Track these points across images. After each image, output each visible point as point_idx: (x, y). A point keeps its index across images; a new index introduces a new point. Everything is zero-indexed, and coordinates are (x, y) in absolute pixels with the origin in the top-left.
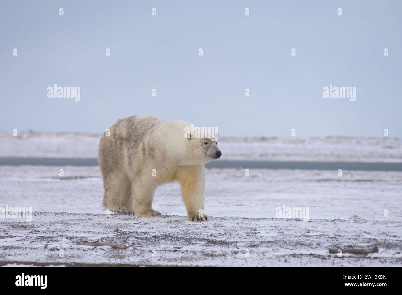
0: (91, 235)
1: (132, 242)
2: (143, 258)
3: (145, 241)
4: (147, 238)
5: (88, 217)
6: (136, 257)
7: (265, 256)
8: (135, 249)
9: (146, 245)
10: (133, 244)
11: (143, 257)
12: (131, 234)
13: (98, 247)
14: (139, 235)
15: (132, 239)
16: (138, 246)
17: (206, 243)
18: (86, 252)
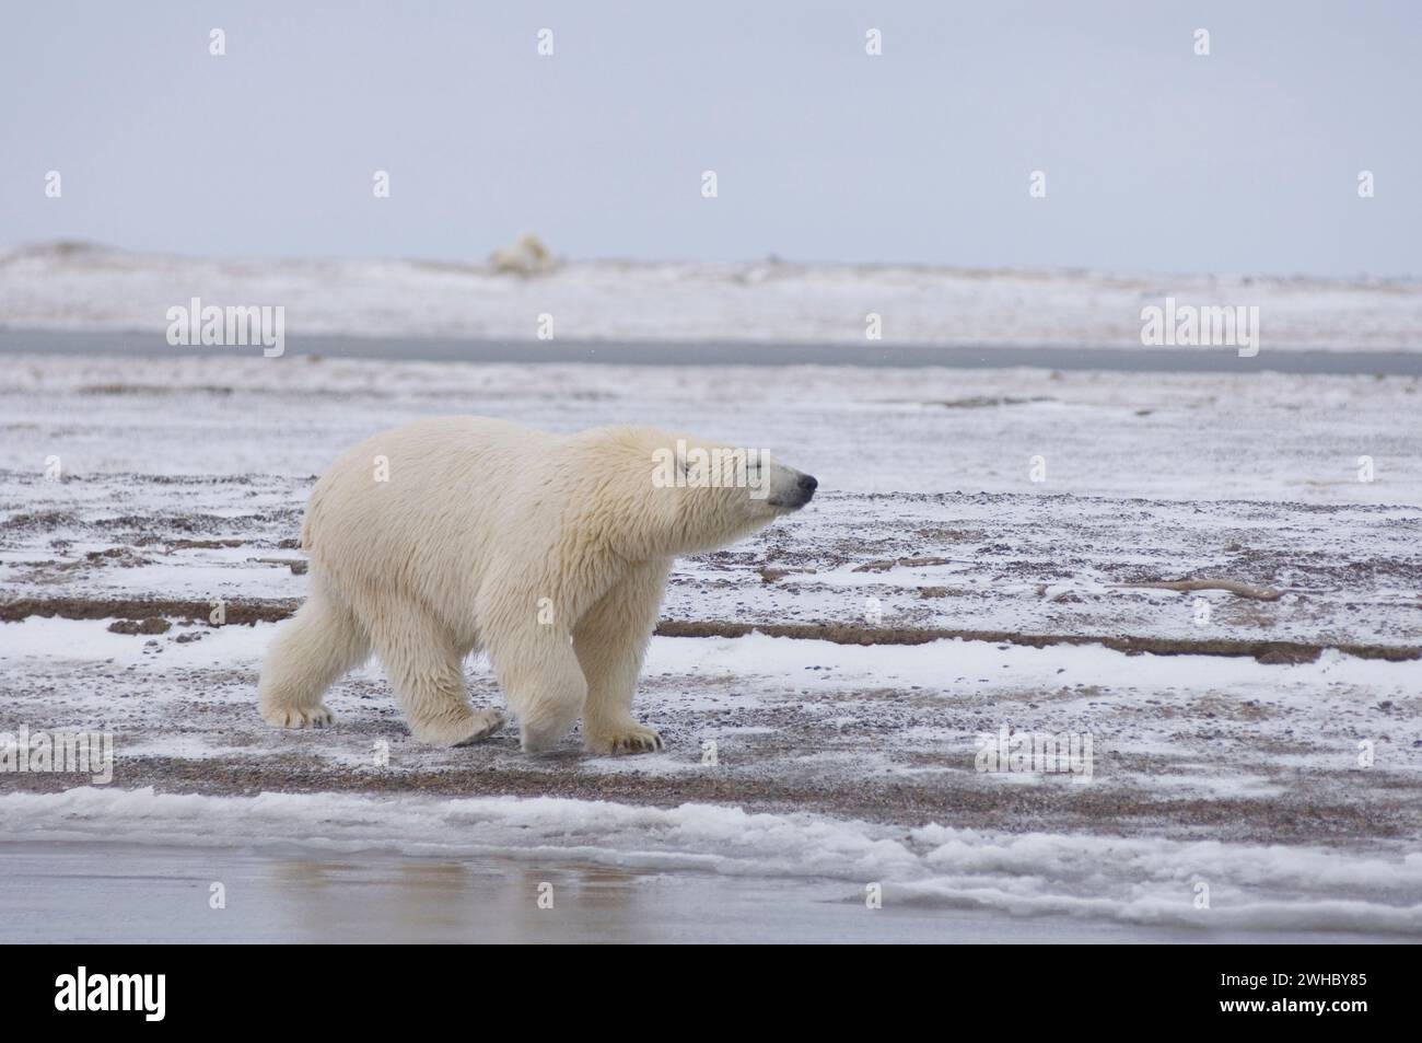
0: (1160, 559)
1: (1291, 580)
2: (1331, 627)
3: (1327, 577)
4: (1333, 568)
5: (1138, 509)
6: (1308, 622)
8: (1303, 599)
9: (1332, 589)
10: (1294, 585)
11: (1331, 622)
12: (1280, 558)
13: (1194, 594)
14: (1303, 560)
15: (1291, 572)
16: (1310, 592)
18: (1160, 607)
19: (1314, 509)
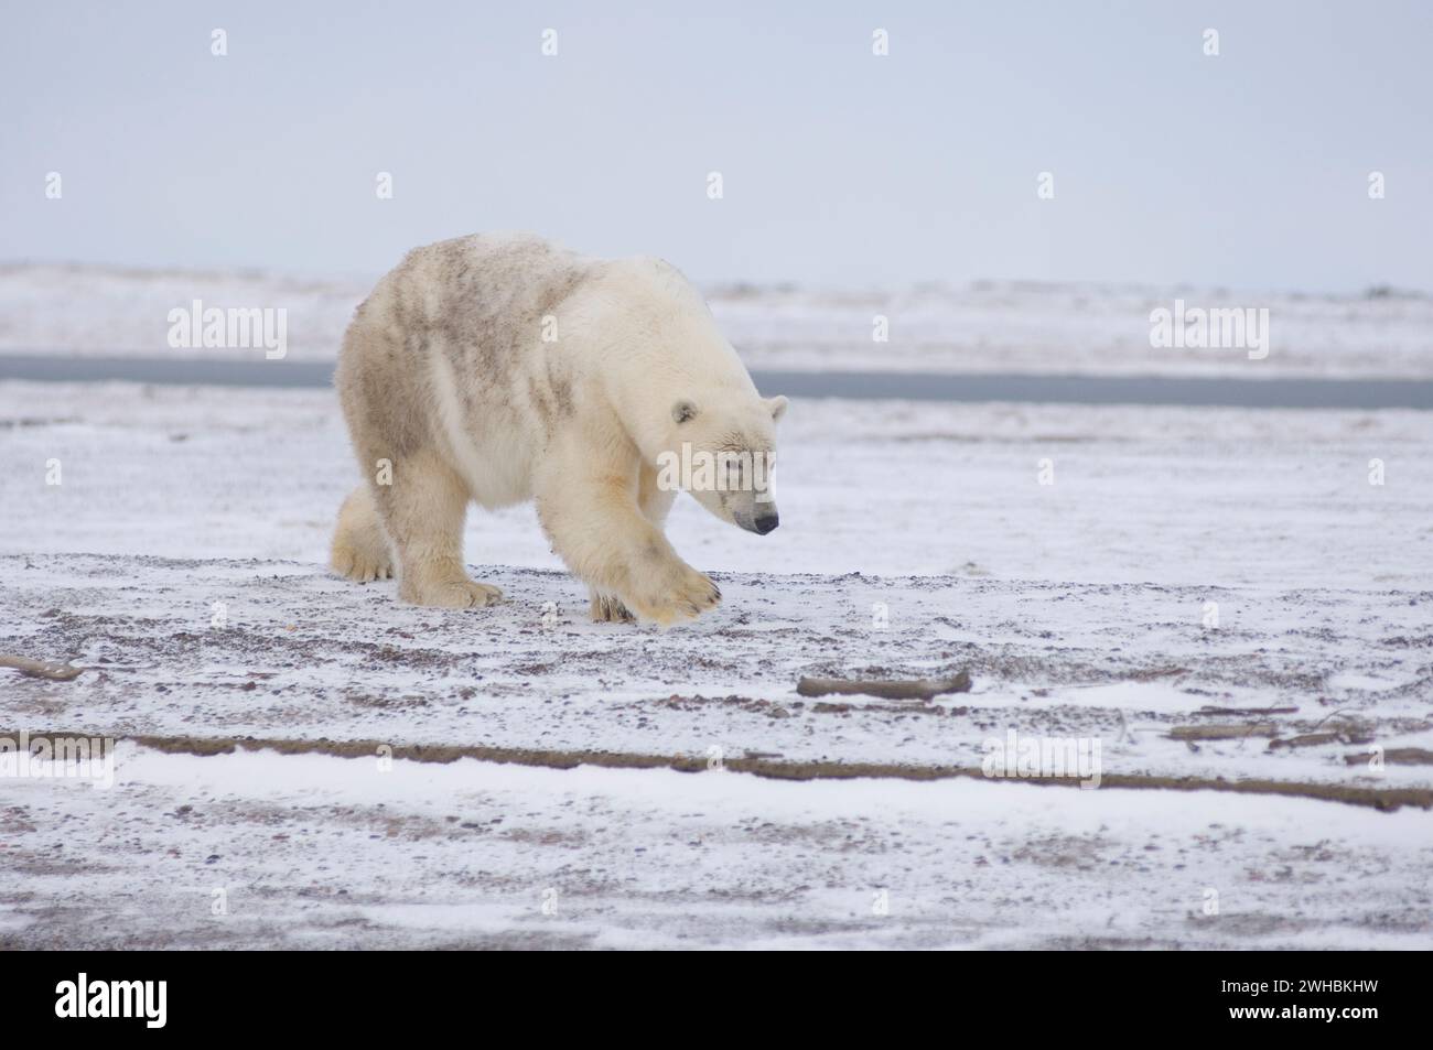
1: (100, 654)
2: (132, 713)
3: (145, 650)
4: (153, 640)
6: (105, 707)
7: (569, 706)
8: (104, 678)
9: (149, 664)
10: (103, 660)
11: (133, 708)
12: (101, 626)
14: (131, 628)
15: (100, 644)
16: (120, 670)
17: (365, 659)
19: (171, 564)
